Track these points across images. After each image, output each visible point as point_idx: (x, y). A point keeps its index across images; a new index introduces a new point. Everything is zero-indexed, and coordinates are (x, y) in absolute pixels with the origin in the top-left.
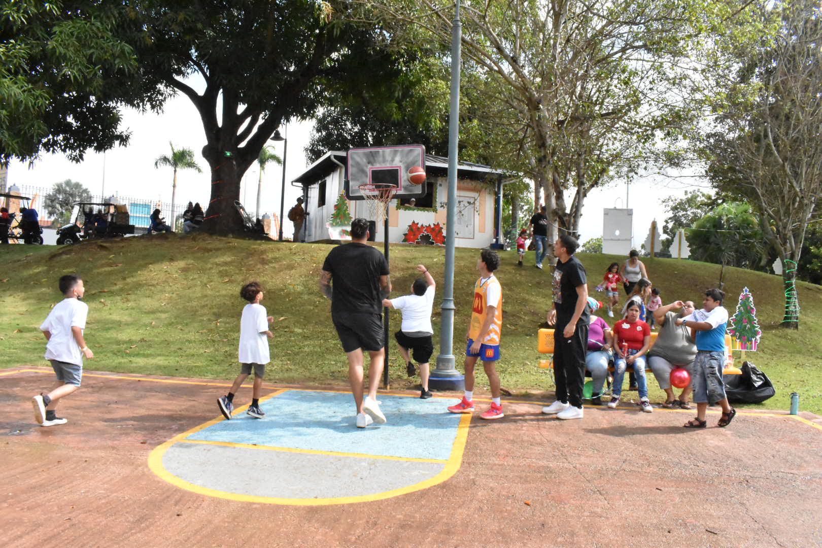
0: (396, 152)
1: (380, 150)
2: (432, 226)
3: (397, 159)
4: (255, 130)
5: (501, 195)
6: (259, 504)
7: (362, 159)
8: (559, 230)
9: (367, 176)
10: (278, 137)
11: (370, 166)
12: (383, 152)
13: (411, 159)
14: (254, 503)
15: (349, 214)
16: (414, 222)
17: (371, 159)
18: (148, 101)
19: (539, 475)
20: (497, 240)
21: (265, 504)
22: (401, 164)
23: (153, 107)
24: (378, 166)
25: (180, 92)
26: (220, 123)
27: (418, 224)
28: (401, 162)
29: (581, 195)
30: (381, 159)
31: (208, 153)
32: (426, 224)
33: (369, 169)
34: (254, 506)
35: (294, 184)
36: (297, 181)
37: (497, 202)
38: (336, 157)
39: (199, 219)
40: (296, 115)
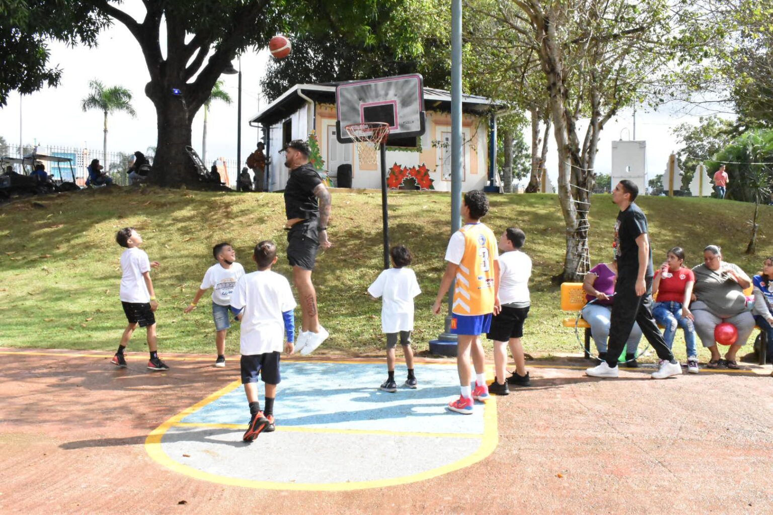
0: (389, 84)
1: (372, 83)
2: (417, 168)
3: (392, 92)
4: (205, 62)
5: (495, 130)
6: (287, 491)
7: (352, 95)
8: (572, 168)
9: (359, 114)
10: (230, 70)
11: (361, 103)
12: (376, 85)
13: (406, 90)
14: (282, 491)
15: (320, 157)
16: (396, 164)
17: (363, 95)
18: (77, 32)
19: (589, 447)
20: (492, 182)
21: (293, 491)
22: (395, 99)
23: (83, 40)
24: (372, 102)
25: (115, 21)
26: (165, 55)
27: (400, 166)
28: (396, 95)
29: (596, 126)
30: (373, 94)
31: (152, 91)
32: (409, 166)
33: (361, 106)
34: (283, 494)
35: (253, 124)
36: (256, 120)
37: (491, 137)
38: (303, 91)
39: (146, 169)
40: (252, 43)
